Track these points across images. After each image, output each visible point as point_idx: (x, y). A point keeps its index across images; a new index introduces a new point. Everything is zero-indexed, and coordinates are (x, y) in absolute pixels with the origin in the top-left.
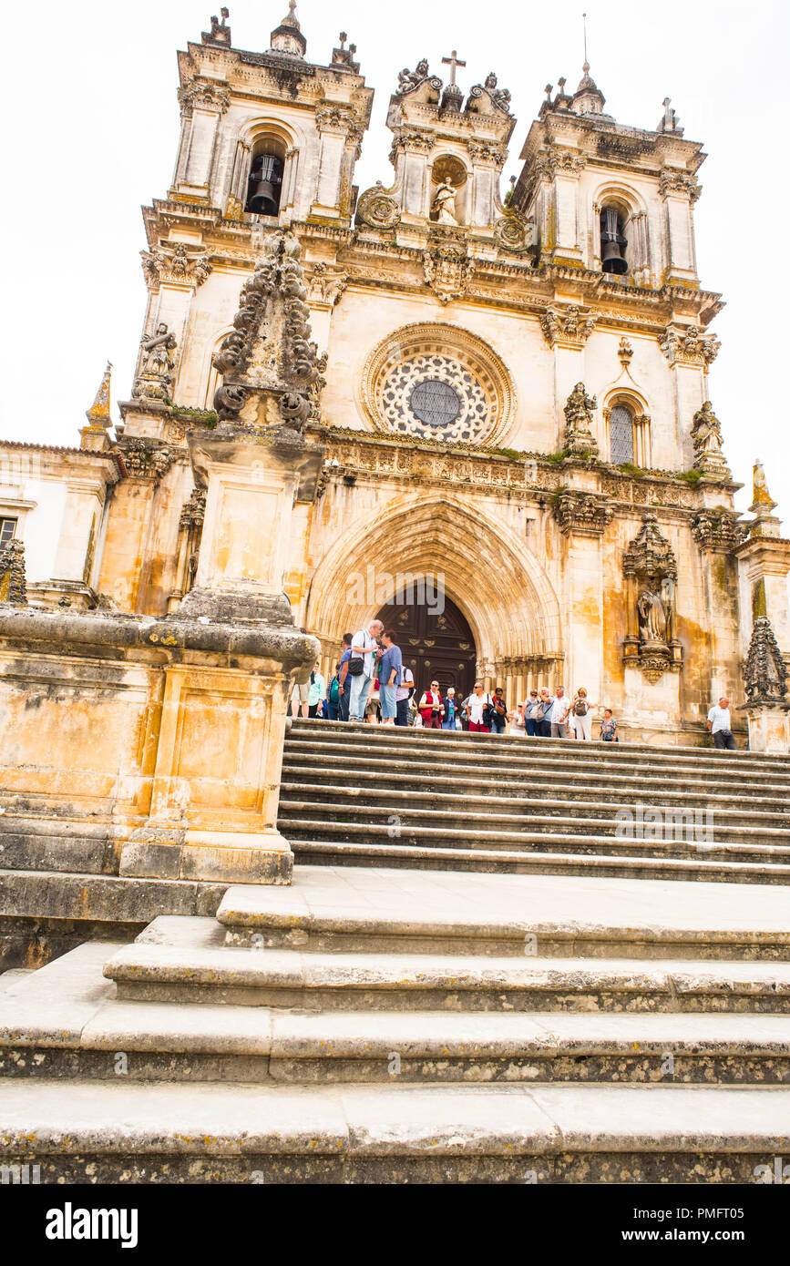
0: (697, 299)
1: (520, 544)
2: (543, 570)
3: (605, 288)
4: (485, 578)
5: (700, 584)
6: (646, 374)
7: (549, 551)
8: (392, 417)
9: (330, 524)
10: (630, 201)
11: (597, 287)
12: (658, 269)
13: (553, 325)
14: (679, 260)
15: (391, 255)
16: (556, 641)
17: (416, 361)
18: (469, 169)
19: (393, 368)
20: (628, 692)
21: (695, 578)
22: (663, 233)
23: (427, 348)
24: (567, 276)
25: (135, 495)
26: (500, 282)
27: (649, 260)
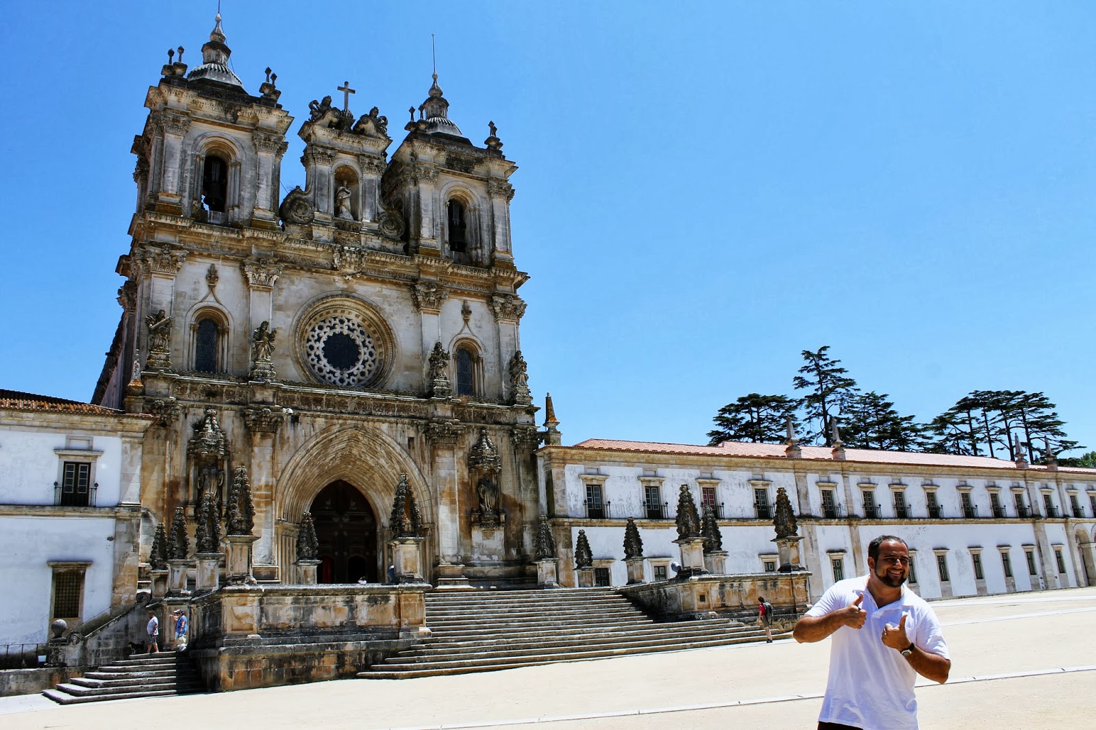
0: (512, 276)
1: (405, 455)
2: (420, 470)
3: (453, 268)
4: (381, 477)
5: (515, 473)
6: (480, 327)
7: (423, 458)
8: (313, 363)
9: (285, 449)
10: (468, 198)
11: (448, 268)
12: (486, 251)
13: (420, 298)
14: (499, 245)
15: (310, 247)
16: (429, 516)
17: (327, 321)
18: (360, 175)
19: (312, 326)
20: (474, 544)
21: (512, 469)
22: (490, 223)
23: (335, 311)
24: (429, 263)
25: (158, 438)
26: (383, 264)
27: (481, 244)
